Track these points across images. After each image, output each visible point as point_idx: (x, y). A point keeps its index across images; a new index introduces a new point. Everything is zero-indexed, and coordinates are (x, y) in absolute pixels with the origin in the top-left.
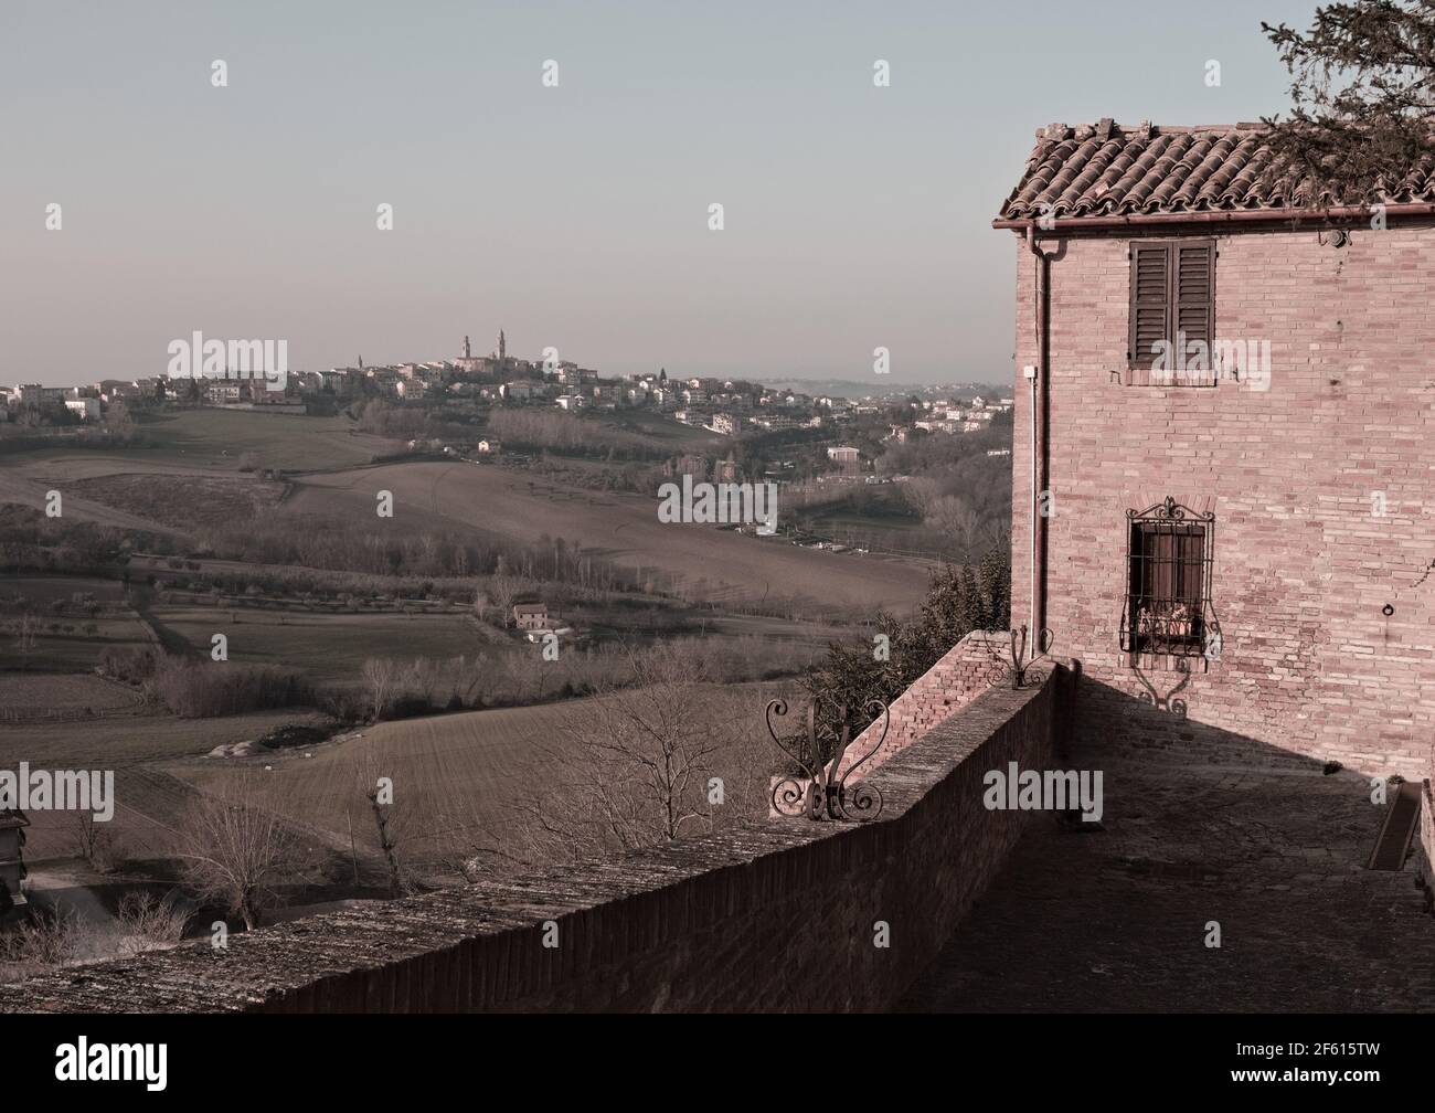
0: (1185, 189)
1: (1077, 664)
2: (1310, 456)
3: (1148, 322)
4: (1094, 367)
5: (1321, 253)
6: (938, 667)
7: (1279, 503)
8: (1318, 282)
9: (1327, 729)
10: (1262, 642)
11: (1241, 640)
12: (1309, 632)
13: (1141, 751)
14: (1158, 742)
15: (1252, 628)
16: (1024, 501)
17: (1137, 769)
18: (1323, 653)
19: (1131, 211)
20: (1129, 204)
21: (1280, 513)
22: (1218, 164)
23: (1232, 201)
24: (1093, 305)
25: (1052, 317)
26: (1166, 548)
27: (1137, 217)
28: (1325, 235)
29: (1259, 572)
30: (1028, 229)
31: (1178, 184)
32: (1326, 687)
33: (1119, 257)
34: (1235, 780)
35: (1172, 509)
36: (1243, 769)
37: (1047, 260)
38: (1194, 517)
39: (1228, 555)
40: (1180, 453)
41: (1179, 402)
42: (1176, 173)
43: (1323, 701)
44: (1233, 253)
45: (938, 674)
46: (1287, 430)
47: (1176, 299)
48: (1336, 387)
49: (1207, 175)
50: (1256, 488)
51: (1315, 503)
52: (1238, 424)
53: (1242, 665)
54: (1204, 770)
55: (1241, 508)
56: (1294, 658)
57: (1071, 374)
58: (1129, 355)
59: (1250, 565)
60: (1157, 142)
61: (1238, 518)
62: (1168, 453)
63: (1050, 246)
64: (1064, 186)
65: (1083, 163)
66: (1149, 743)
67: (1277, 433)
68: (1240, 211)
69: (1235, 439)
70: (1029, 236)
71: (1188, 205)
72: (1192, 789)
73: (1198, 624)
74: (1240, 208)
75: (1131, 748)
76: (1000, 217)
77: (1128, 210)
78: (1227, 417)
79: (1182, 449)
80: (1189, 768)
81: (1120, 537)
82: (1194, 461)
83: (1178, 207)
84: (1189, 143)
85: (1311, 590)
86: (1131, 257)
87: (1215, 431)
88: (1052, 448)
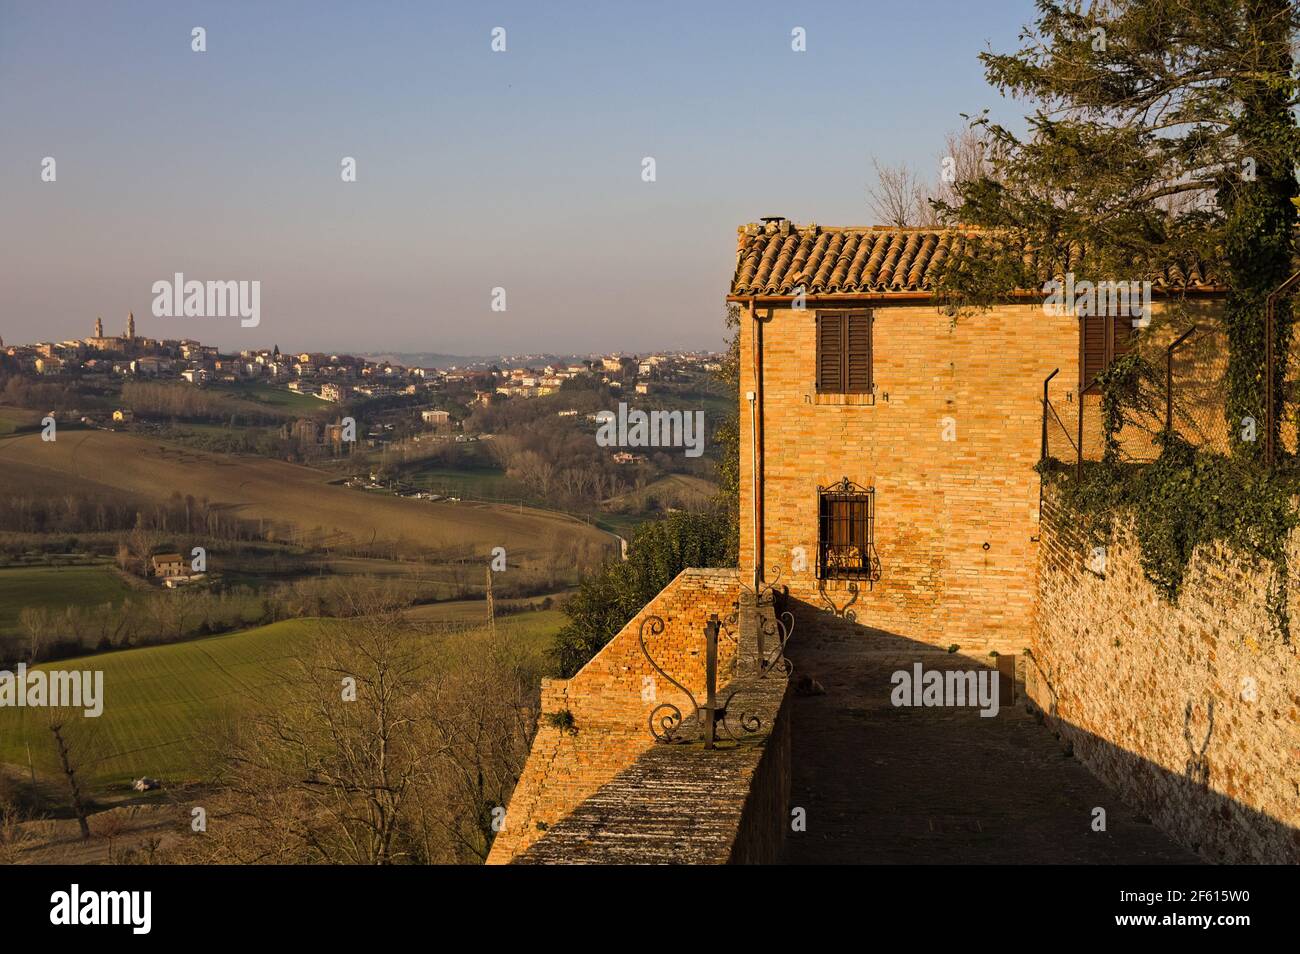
0: (851, 278)
1: (786, 589)
2: (935, 449)
3: (829, 363)
4: (792, 392)
5: (940, 319)
6: (662, 594)
7: (916, 480)
8: (938, 338)
9: (950, 624)
10: (907, 569)
11: (893, 569)
12: (937, 562)
13: (829, 644)
14: (841, 637)
15: (900, 560)
16: (747, 481)
17: (828, 656)
18: (945, 575)
19: (818, 291)
20: (816, 286)
21: (916, 485)
22: (867, 257)
23: (884, 286)
24: (792, 352)
25: (764, 359)
26: (844, 510)
27: (822, 295)
28: (942, 308)
29: (904, 524)
30: (751, 302)
31: (846, 272)
32: (949, 597)
33: (809, 320)
34: (894, 660)
35: (847, 485)
36: (897, 652)
37: (761, 321)
38: (862, 490)
39: (883, 514)
40: (851, 448)
41: (849, 415)
42: (841, 262)
43: (947, 606)
44: (882, 317)
45: (663, 600)
46: (920, 432)
47: (847, 348)
48: (951, 405)
49: (863, 265)
50: (901, 470)
51: (938, 480)
52: (889, 429)
53: (895, 585)
54: (872, 655)
55: (891, 483)
56: (928, 579)
57: (778, 397)
58: (817, 385)
59: (898, 520)
60: (822, 238)
61: (890, 490)
62: (844, 448)
63: (762, 313)
64: (769, 272)
65: (776, 254)
66: (835, 639)
67: (915, 434)
68: (889, 293)
69: (886, 439)
70: (751, 307)
71: (855, 288)
72: (868, 666)
73: (866, 560)
74: (889, 291)
75: (823, 643)
76: (731, 294)
77: (817, 291)
78: (881, 424)
79: (851, 446)
80: (862, 653)
81: (812, 504)
82: (860, 453)
83: (849, 290)
84: (844, 239)
85: (938, 535)
86: (817, 320)
87: (874, 434)
88: (766, 446)
